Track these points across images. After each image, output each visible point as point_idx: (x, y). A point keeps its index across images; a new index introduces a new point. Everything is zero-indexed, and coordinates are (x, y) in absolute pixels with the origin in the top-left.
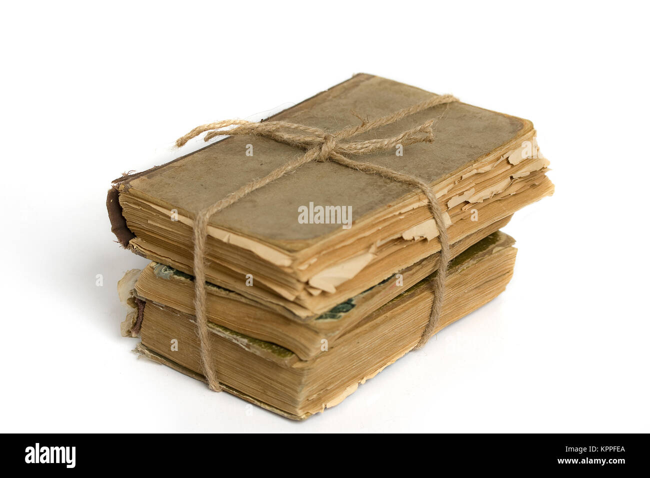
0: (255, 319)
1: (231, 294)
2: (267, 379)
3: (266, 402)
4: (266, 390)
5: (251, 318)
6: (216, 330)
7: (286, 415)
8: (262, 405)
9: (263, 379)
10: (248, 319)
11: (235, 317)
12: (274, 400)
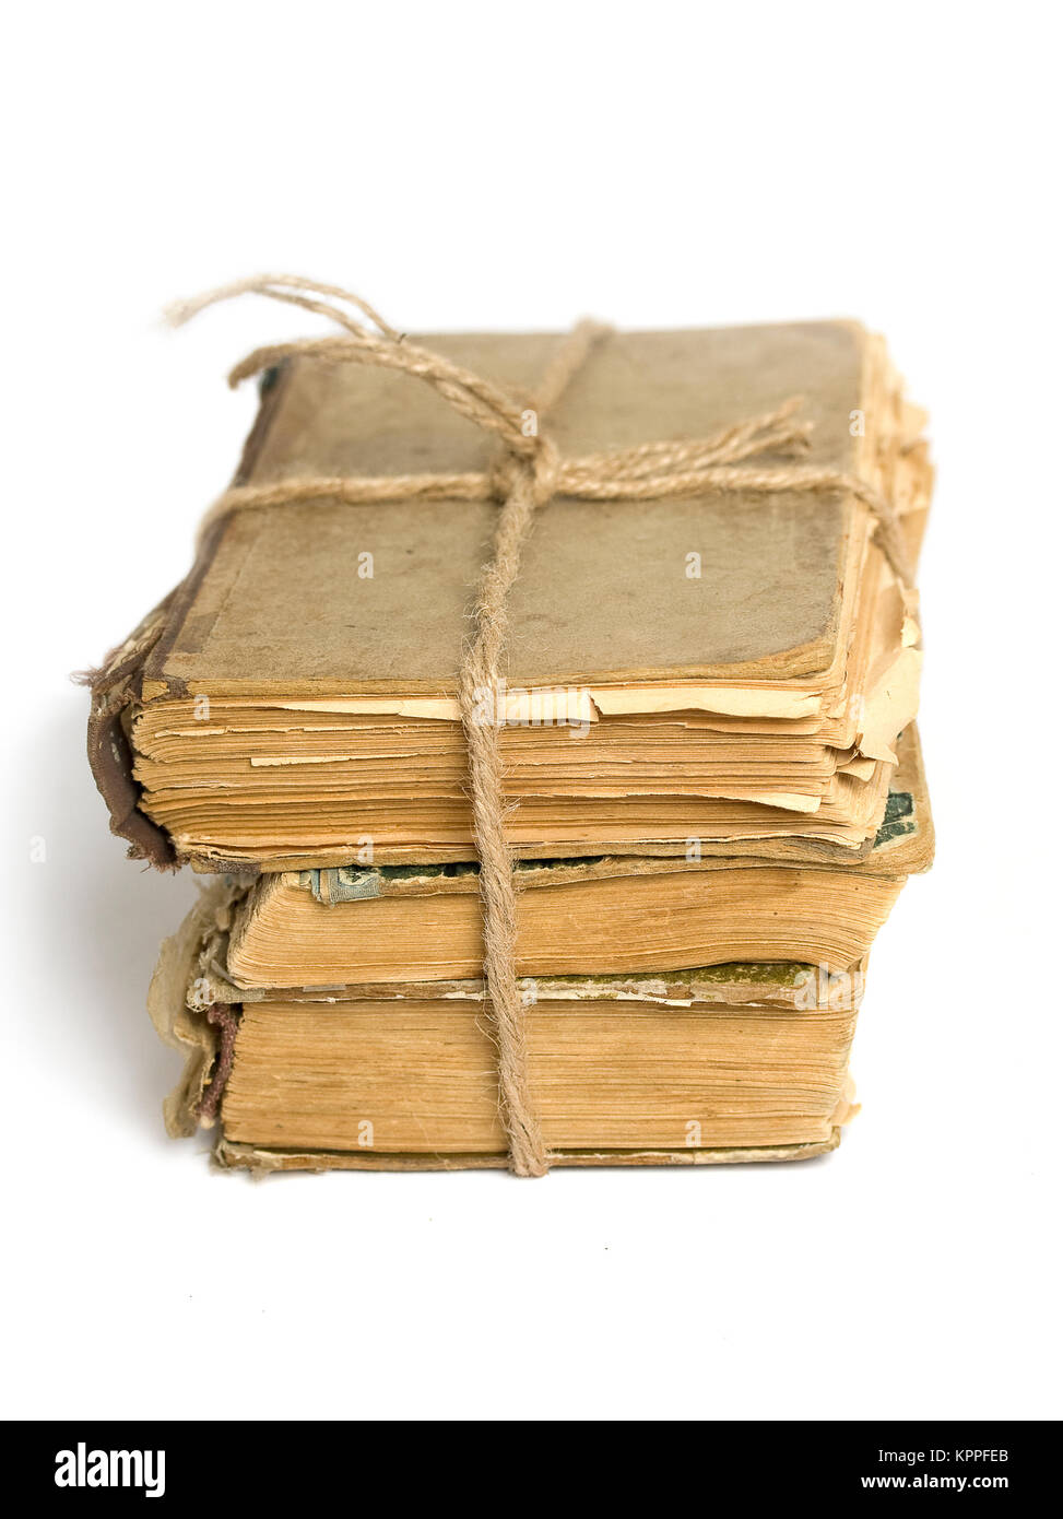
0: (675, 912)
1: (598, 866)
2: (720, 1073)
3: (714, 1144)
4: (715, 1107)
5: (664, 914)
6: (550, 988)
7: (782, 1154)
8: (700, 1158)
9: (709, 1078)
10: (652, 922)
11: (606, 931)
12: (744, 1123)
